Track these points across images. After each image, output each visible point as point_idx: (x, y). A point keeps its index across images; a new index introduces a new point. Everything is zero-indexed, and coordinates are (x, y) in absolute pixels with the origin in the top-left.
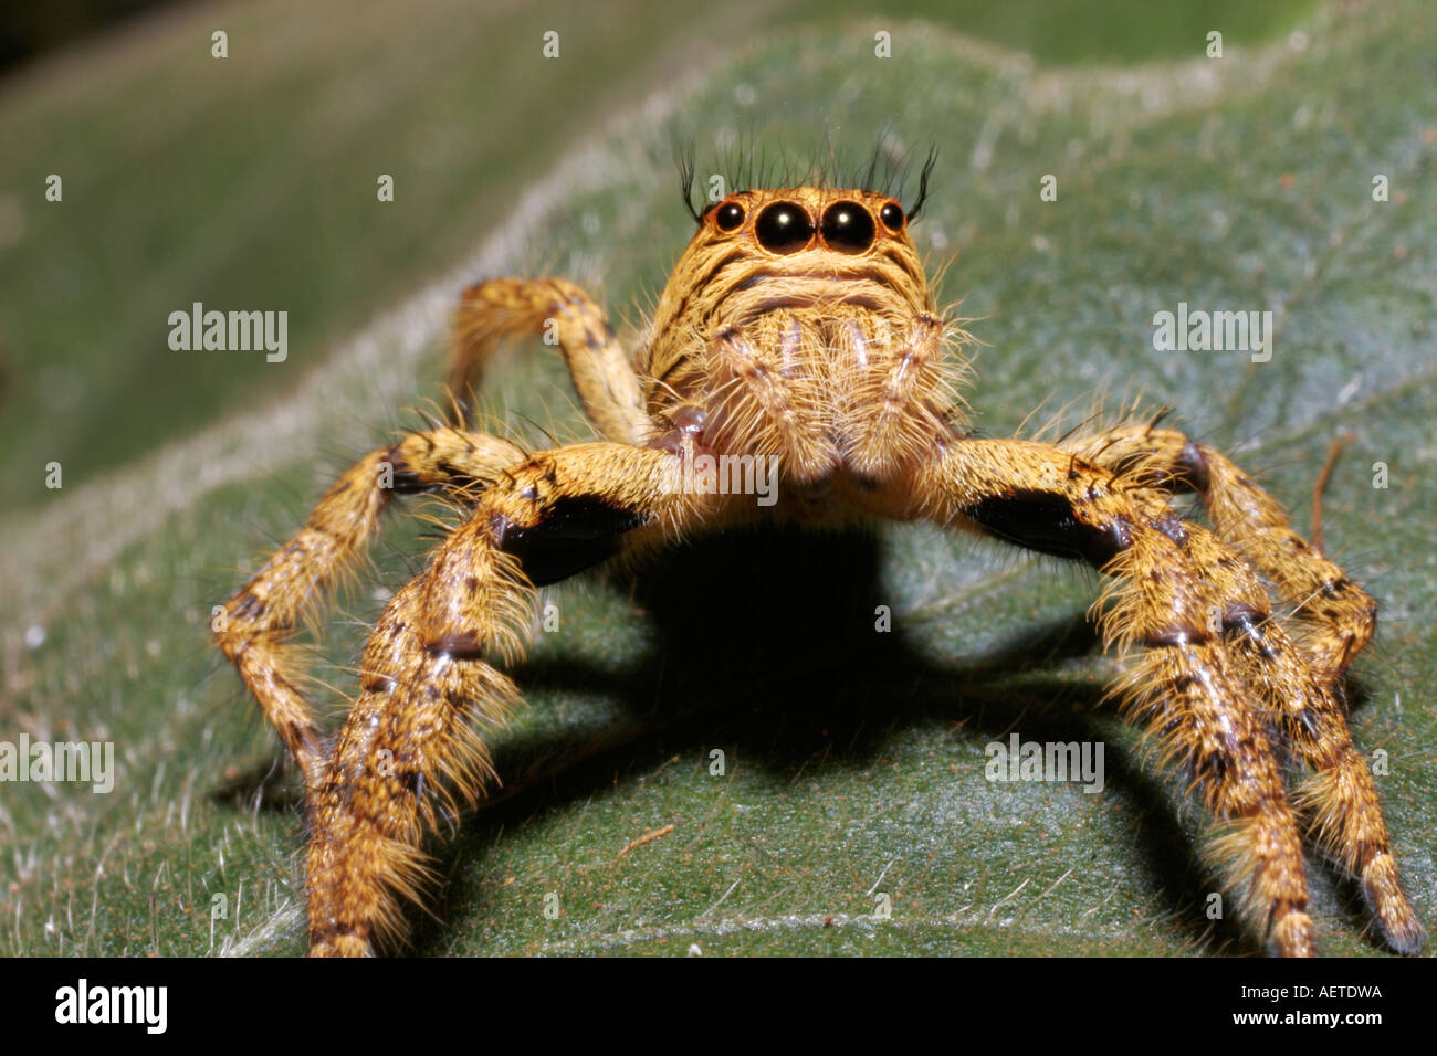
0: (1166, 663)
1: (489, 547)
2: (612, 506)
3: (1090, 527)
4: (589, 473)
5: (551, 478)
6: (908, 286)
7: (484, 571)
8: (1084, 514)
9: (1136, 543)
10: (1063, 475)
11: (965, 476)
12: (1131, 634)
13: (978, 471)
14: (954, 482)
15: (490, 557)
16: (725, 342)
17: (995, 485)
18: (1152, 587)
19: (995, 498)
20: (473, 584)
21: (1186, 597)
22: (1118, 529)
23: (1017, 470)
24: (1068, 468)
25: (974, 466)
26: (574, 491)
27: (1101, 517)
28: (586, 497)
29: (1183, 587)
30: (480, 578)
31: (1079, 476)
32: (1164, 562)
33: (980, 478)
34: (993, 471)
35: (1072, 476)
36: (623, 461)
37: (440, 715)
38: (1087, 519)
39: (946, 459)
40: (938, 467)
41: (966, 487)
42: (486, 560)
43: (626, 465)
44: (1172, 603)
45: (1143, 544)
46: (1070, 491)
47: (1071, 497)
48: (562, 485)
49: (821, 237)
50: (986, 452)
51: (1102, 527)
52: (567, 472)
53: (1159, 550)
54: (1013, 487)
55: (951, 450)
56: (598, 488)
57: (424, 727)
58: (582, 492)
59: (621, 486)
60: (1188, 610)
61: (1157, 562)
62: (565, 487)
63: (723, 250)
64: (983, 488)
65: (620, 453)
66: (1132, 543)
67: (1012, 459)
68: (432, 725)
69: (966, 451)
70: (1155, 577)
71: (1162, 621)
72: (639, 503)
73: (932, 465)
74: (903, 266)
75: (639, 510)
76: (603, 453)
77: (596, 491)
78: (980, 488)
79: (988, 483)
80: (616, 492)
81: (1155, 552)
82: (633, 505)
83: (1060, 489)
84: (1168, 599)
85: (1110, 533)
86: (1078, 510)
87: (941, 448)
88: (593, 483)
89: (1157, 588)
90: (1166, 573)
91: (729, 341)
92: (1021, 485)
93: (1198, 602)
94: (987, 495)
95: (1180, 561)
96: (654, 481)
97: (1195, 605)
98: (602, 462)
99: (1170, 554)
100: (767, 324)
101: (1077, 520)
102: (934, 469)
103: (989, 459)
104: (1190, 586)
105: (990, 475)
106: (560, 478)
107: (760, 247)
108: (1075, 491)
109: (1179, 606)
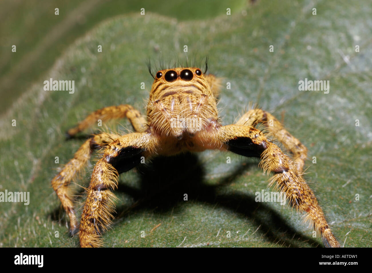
0: (280, 178)
1: (106, 163)
2: (135, 148)
3: (257, 144)
4: (128, 141)
5: (119, 144)
6: (203, 89)
7: (105, 169)
8: (255, 141)
9: (268, 147)
10: (248, 133)
11: (224, 135)
12: (270, 169)
13: (227, 134)
14: (222, 137)
15: (106, 165)
16: (156, 103)
17: (232, 136)
18: (274, 158)
19: (232, 140)
20: (102, 172)
21: (282, 159)
22: (264, 144)
23: (236, 132)
24: (249, 130)
25: (226, 132)
26: (125, 146)
27: (259, 142)
28: (128, 147)
29: (281, 157)
30: (104, 170)
31: (252, 132)
32: (276, 151)
33: (228, 135)
34: (231, 133)
35: (250, 132)
36: (137, 137)
37: (98, 204)
38: (256, 142)
39: (219, 131)
40: (217, 133)
41: (225, 138)
42: (105, 166)
43: (137, 138)
44: (279, 162)
45: (270, 148)
46: (250, 136)
47: (251, 138)
48: (122, 145)
49: (180, 78)
50: (228, 129)
51: (260, 144)
52: (123, 142)
53: (274, 148)
54: (236, 137)
55: (220, 129)
56: (131, 144)
57: (94, 207)
58: (127, 146)
59: (137, 143)
60: (283, 163)
61: (274, 152)
62: (123, 146)
63: (158, 83)
64: (229, 137)
65: (136, 135)
66: (267, 147)
67: (235, 130)
68: (96, 207)
69: (223, 129)
70: (274, 155)
71: (277, 166)
72: (142, 146)
73: (216, 133)
74: (202, 84)
75: (142, 147)
76: (132, 136)
77: (131, 145)
78: (228, 137)
79: (230, 136)
80: (136, 144)
81: (273, 149)
82: (140, 147)
83: (248, 136)
84: (278, 161)
85: (262, 145)
86: (253, 140)
87: (217, 129)
88: (129, 144)
89: (275, 159)
90: (276, 154)
91: (157, 103)
92: (238, 136)
93: (285, 160)
94: (230, 139)
95: (279, 151)
96: (145, 140)
97: (284, 161)
98: (131, 138)
99: (277, 149)
100: (167, 98)
101: (253, 143)
102: (216, 134)
103: (229, 130)
104: (282, 157)
105: (230, 134)
106: (121, 143)
107: (166, 81)
108: (251, 136)
109: (281, 162)
